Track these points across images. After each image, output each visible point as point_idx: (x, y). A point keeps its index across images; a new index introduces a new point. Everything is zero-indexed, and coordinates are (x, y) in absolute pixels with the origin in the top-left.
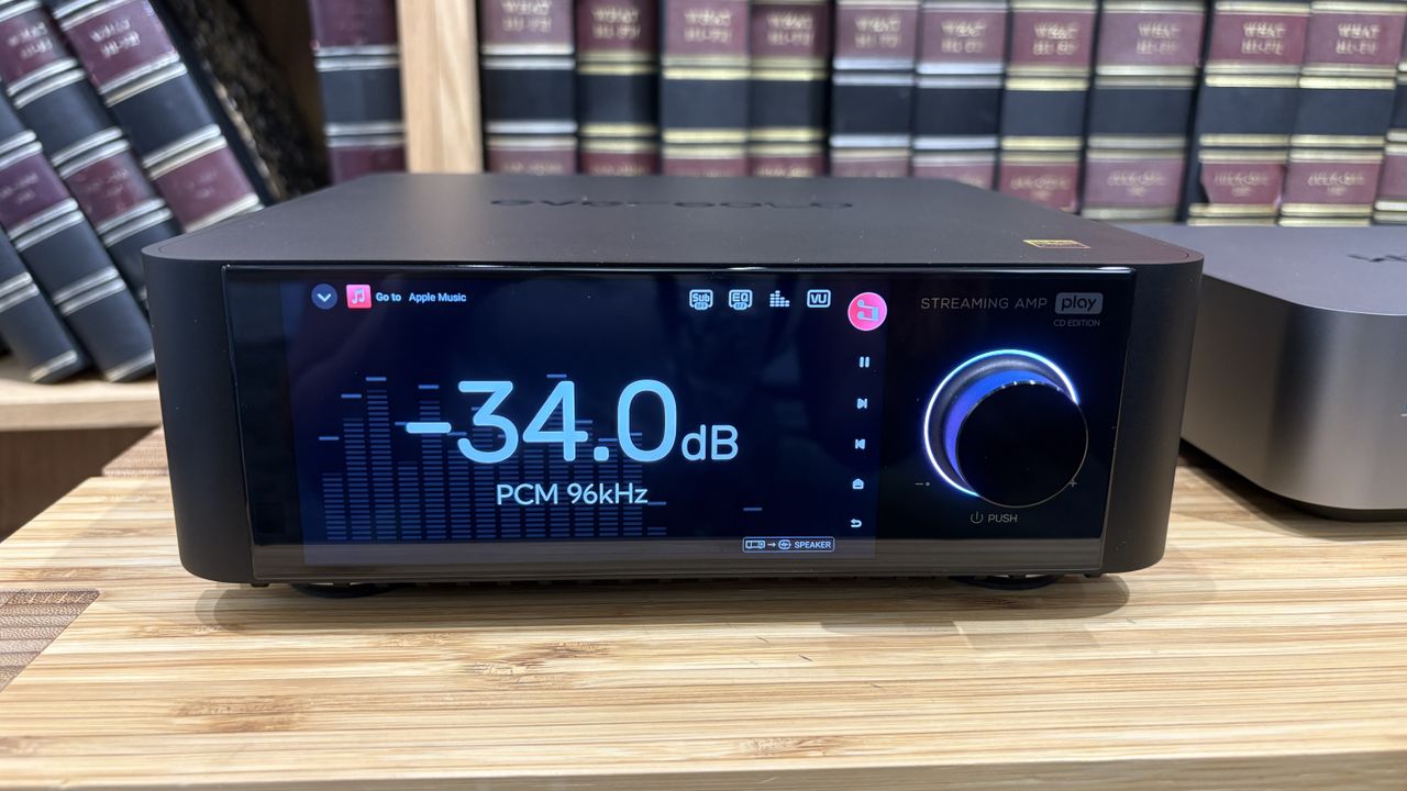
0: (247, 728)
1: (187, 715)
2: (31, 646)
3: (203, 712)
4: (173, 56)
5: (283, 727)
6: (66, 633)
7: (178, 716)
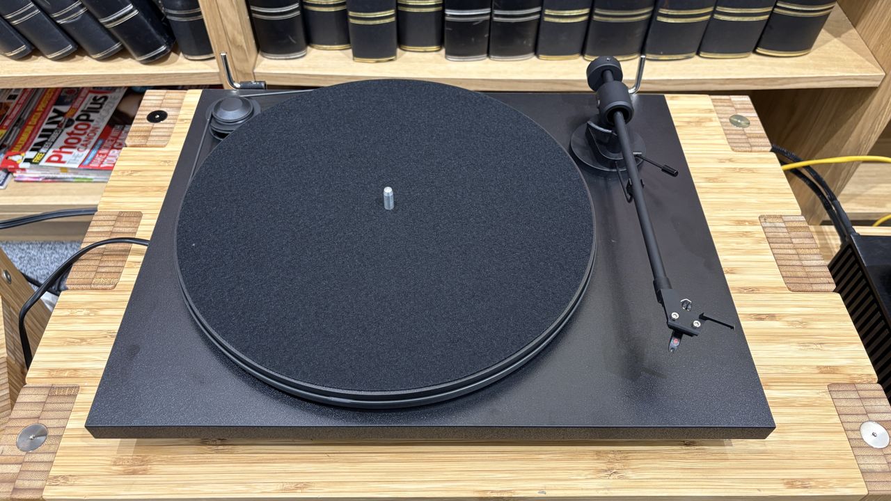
0: (134, 473)
1: (115, 465)
2: (62, 423)
3: (121, 463)
5: (145, 472)
6: (72, 416)
7: (114, 465)
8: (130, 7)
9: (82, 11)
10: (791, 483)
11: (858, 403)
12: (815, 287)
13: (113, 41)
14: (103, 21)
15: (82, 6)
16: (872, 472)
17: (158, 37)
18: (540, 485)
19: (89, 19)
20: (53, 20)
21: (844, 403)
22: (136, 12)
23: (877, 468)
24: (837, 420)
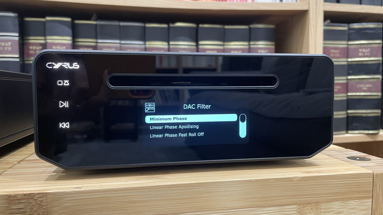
11: (338, 153)
16: (368, 167)
23: (370, 165)
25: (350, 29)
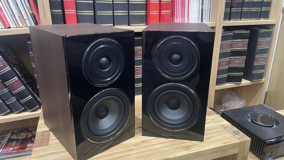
4: (8, 67)
8: (30, 96)
9: (15, 99)
10: (225, 143)
11: (230, 129)
12: (213, 114)
13: (22, 107)
14: (21, 101)
15: (15, 98)
16: (239, 138)
17: (37, 103)
18: (173, 155)
19: (17, 101)
20: (5, 103)
21: (227, 129)
22: (32, 97)
23: (239, 137)
24: (228, 132)
25: (234, 33)
